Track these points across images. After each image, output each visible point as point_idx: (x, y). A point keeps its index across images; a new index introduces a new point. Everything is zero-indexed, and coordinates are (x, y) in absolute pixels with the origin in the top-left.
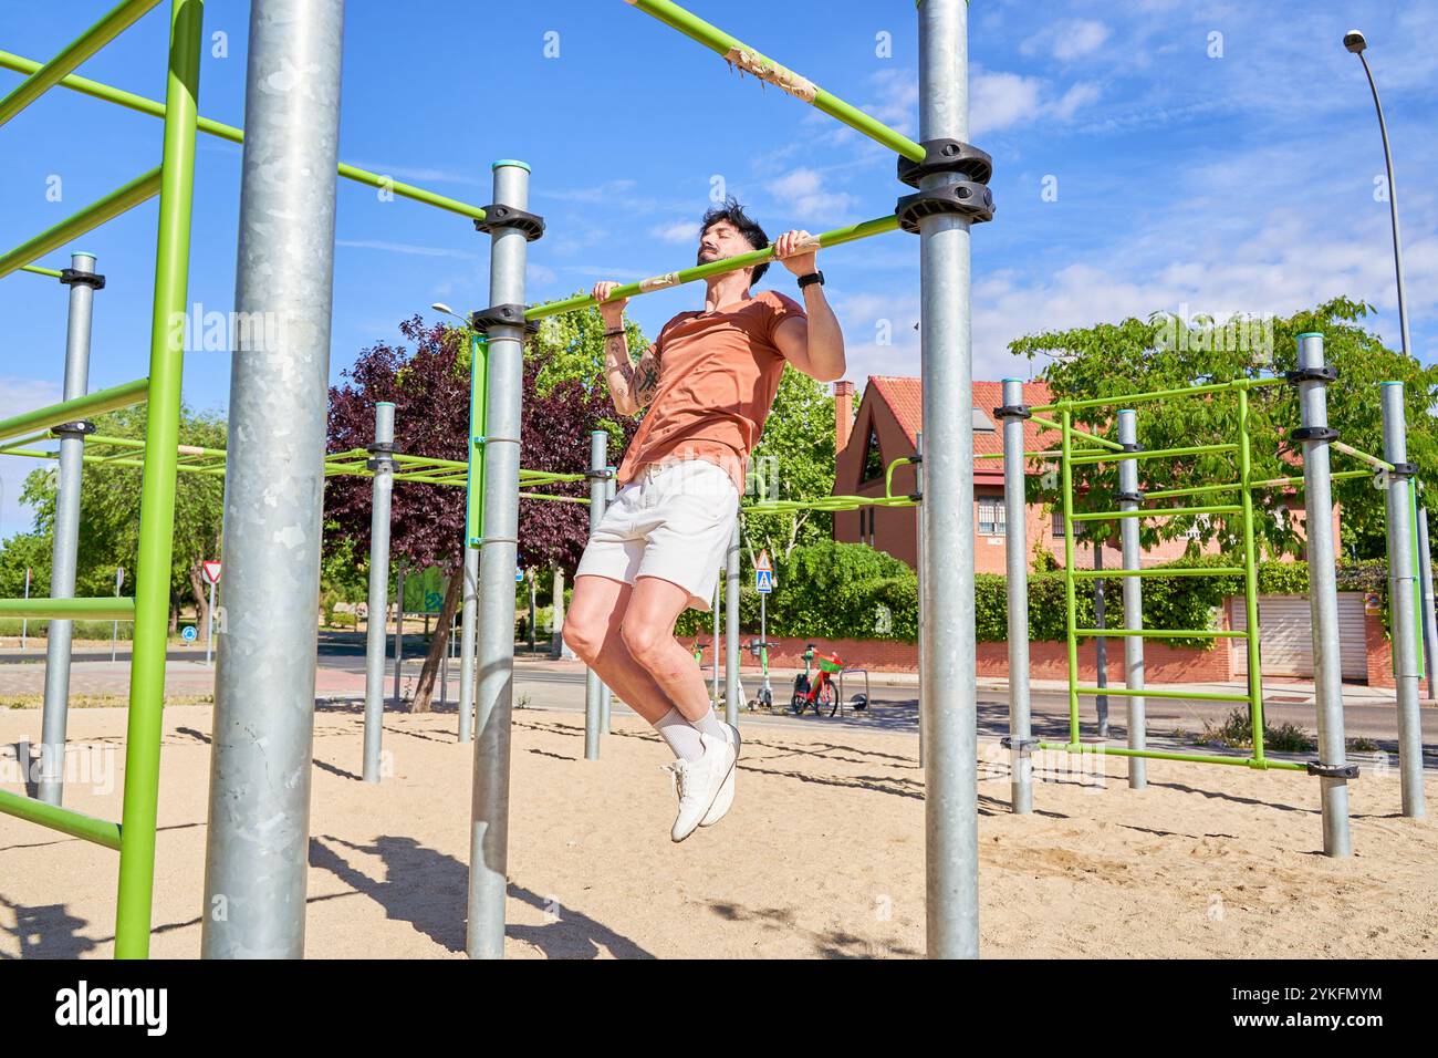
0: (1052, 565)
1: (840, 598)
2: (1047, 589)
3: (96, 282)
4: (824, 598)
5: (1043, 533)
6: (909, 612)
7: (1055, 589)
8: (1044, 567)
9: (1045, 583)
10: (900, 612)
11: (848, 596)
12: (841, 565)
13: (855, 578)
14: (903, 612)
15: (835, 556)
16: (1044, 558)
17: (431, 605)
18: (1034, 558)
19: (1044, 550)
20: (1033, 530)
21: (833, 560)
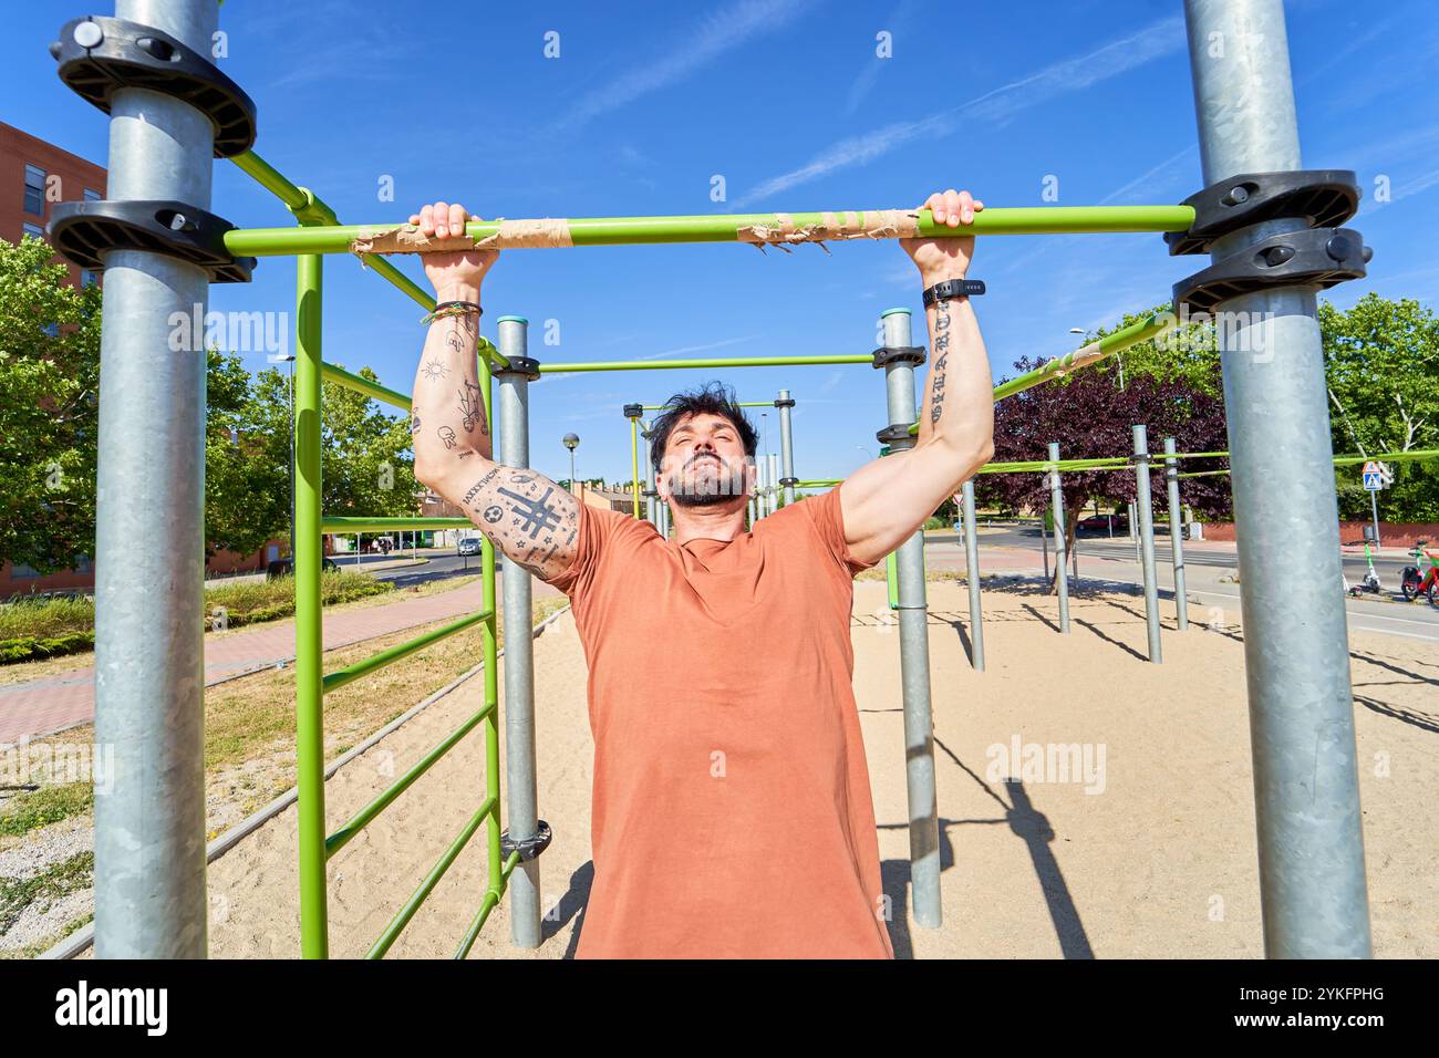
3: (790, 404)
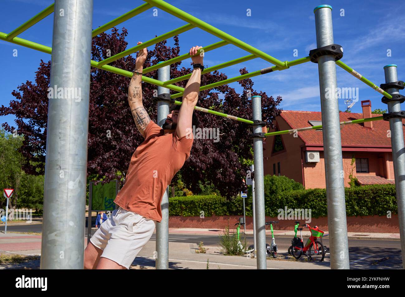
0: (357, 184)
1: (276, 199)
2: (373, 193)
4: (269, 199)
5: (353, 170)
6: (309, 204)
7: (377, 193)
8: (354, 184)
9: (372, 190)
10: (304, 205)
11: (280, 198)
12: (276, 186)
13: (283, 191)
14: (306, 204)
15: (273, 181)
16: (354, 181)
17: (108, 206)
18: (349, 181)
19: (353, 177)
20: (348, 169)
21: (272, 183)
